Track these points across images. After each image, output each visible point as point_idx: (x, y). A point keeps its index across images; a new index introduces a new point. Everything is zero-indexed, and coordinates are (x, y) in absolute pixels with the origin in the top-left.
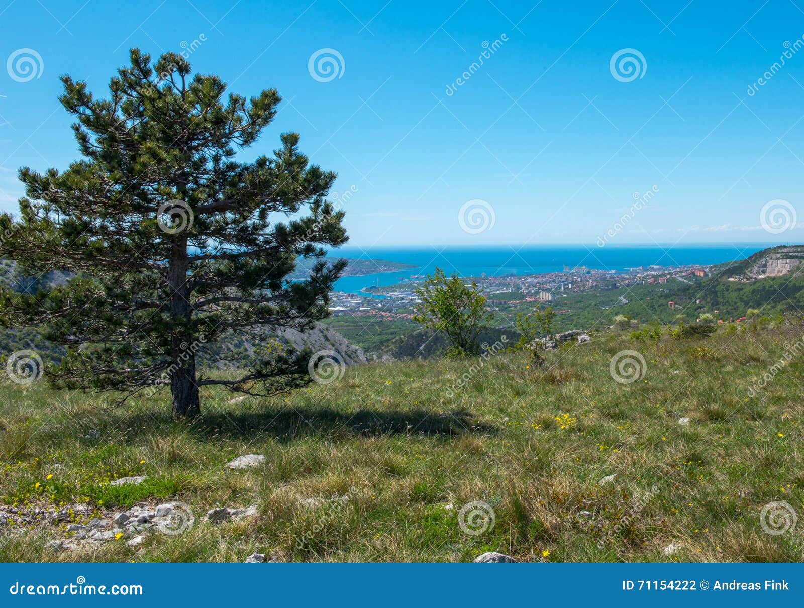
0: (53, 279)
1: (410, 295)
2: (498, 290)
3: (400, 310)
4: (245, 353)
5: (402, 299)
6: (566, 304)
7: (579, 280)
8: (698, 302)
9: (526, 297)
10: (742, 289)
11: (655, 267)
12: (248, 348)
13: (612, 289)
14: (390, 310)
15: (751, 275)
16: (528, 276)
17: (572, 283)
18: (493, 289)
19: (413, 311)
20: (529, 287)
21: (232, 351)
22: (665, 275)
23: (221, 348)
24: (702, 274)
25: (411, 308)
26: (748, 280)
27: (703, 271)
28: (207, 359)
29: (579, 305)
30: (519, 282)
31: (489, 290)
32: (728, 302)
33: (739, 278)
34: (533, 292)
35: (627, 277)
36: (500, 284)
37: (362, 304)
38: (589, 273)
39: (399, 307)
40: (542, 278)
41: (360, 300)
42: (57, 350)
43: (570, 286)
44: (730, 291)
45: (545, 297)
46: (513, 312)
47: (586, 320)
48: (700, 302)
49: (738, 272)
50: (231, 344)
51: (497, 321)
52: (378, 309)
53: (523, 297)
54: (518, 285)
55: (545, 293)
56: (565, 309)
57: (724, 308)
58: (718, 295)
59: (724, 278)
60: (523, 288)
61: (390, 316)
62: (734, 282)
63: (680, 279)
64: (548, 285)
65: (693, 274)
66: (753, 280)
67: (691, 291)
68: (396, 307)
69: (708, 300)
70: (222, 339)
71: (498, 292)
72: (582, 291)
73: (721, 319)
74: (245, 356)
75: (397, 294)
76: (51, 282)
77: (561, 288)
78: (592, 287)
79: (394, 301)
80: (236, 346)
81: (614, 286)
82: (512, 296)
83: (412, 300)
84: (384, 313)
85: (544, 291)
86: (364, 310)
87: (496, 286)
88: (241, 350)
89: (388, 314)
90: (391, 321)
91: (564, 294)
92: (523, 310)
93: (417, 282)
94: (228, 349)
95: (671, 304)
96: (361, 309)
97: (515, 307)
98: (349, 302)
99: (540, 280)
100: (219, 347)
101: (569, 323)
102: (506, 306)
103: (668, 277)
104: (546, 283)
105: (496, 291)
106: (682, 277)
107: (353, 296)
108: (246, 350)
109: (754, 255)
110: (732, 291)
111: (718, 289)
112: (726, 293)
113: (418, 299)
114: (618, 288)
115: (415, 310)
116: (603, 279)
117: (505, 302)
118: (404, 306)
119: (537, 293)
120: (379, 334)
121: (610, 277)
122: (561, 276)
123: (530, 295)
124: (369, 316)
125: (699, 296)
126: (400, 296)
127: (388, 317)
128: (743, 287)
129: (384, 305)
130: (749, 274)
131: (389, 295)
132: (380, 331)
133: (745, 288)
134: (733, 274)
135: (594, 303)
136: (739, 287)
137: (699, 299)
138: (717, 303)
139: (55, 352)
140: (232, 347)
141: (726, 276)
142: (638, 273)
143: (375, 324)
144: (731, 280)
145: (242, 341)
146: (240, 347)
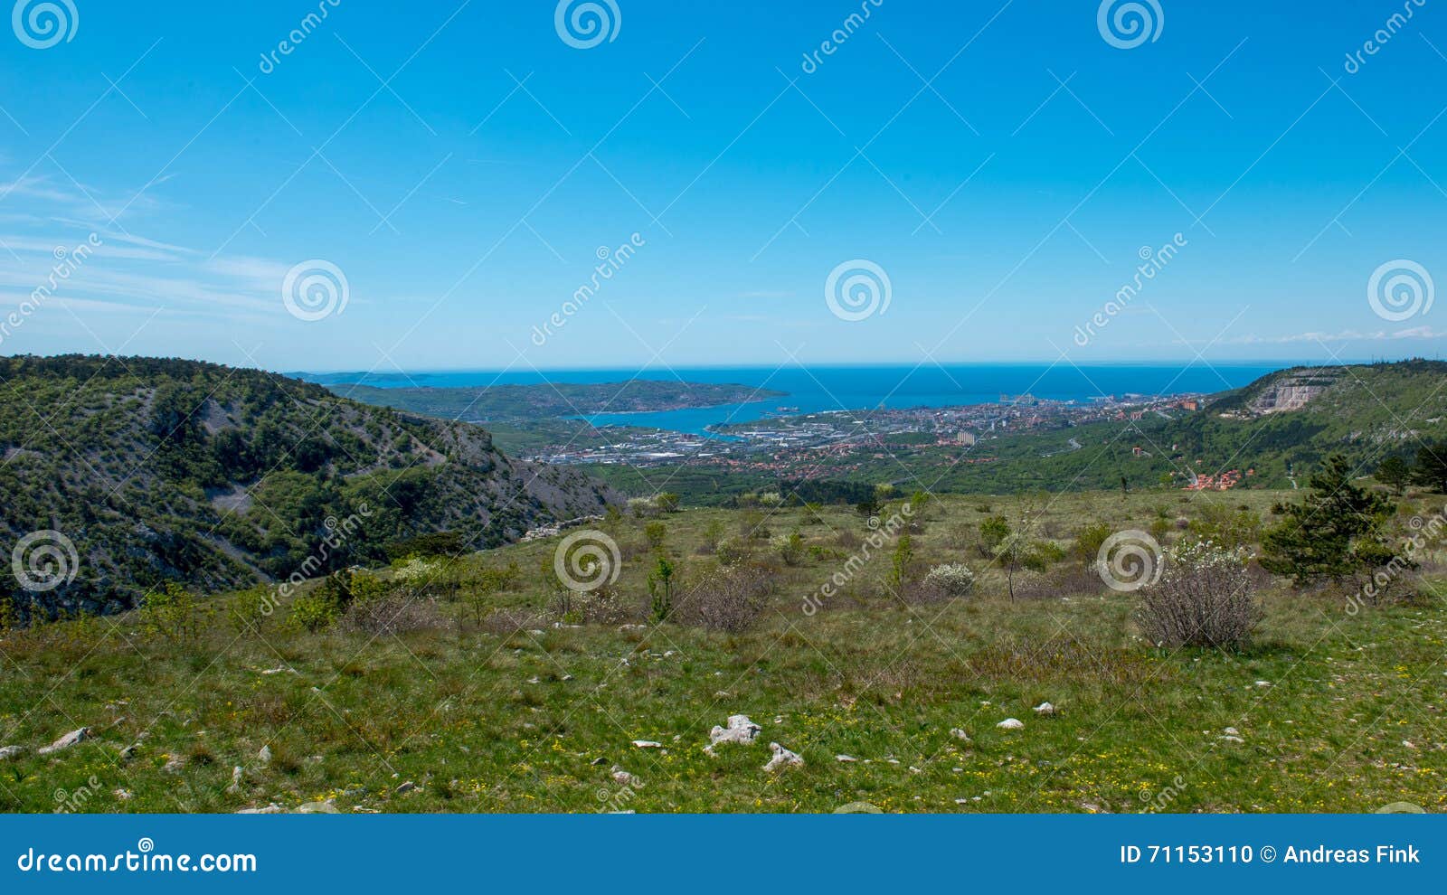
0: (209, 416)
1: (772, 435)
2: (901, 429)
3: (755, 458)
4: (476, 522)
5: (761, 441)
6: (992, 449)
7: (1018, 414)
8: (1174, 448)
9: (938, 438)
10: (1238, 430)
11: (1133, 396)
12: (483, 516)
13: (1063, 428)
14: (742, 458)
15: (1252, 409)
16: (946, 408)
17: (1007, 419)
18: (894, 426)
19: (774, 460)
20: (945, 423)
21: (458, 518)
22: (1141, 408)
23: (442, 514)
24: (1193, 407)
25: (771, 455)
26: (1248, 416)
27: (1195, 402)
28: (422, 531)
29: (1011, 451)
30: (931, 417)
31: (887, 429)
32: (1216, 448)
33: (1236, 413)
34: (950, 431)
35: (1090, 411)
36: (905, 421)
37: (703, 449)
38: (1036, 403)
39: (755, 453)
40: (967, 411)
41: (700, 442)
42: (206, 516)
43: (1004, 423)
44: (1221, 431)
45: (966, 438)
46: (915, 461)
47: (1014, 473)
48: (1177, 448)
49: (1235, 405)
50: (458, 508)
51: (890, 473)
52: (725, 455)
53: (934, 438)
54: (929, 422)
55: (966, 434)
56: (989, 457)
57: (1209, 457)
58: (1204, 437)
59: (1214, 413)
60: (937, 425)
61: (740, 466)
62: (1229, 419)
63: (1162, 414)
64: (973, 421)
65: (1181, 406)
66: (1255, 416)
67: (1166, 432)
68: (751, 453)
69: (1189, 445)
70: (445, 501)
71: (901, 432)
72: (1021, 431)
73: (1204, 473)
74: (477, 525)
75: (754, 434)
76: (205, 420)
77: (990, 425)
78: (1036, 424)
79: (749, 444)
80: (465, 511)
81: (1066, 424)
82: (918, 438)
83: (774, 443)
84: (731, 462)
85: (966, 430)
86: (704, 457)
87: (897, 423)
88: (472, 517)
89: (738, 463)
90: (740, 473)
91: (994, 434)
92: (930, 458)
93: (787, 416)
94: (454, 516)
95: (1136, 451)
96: (700, 455)
97: (919, 453)
98: (684, 446)
99: (962, 414)
100: (440, 513)
101: (990, 477)
102: (904, 452)
103: (1146, 410)
104: (970, 418)
105: (898, 430)
106: (1165, 411)
107: (690, 436)
108: (479, 517)
109: (1259, 380)
110: (1223, 432)
111: (1204, 429)
112: (1214, 435)
113: (784, 442)
114: (1071, 426)
115: (776, 457)
116: (1054, 412)
117: (905, 447)
118: (762, 451)
119: (955, 433)
120: (717, 493)
121: (1064, 411)
122: (993, 409)
123: (944, 436)
124: (709, 466)
125: (1176, 439)
126: (758, 437)
127: (737, 466)
128: (1240, 427)
129: (734, 450)
130: (1250, 407)
131: (743, 436)
132: (719, 489)
133: (1242, 428)
134: (1228, 407)
135: (1032, 448)
136: (1234, 426)
137: (1176, 443)
138: (1200, 451)
139: (203, 519)
140: (459, 513)
141: (1217, 410)
142: (1107, 404)
143: (712, 478)
144: (1224, 415)
145: (474, 504)
146: (470, 514)
